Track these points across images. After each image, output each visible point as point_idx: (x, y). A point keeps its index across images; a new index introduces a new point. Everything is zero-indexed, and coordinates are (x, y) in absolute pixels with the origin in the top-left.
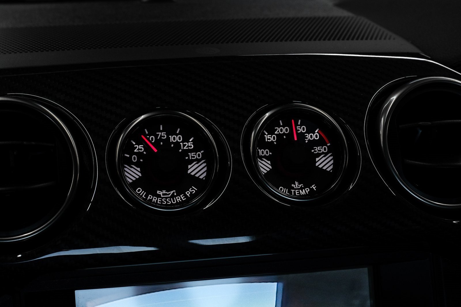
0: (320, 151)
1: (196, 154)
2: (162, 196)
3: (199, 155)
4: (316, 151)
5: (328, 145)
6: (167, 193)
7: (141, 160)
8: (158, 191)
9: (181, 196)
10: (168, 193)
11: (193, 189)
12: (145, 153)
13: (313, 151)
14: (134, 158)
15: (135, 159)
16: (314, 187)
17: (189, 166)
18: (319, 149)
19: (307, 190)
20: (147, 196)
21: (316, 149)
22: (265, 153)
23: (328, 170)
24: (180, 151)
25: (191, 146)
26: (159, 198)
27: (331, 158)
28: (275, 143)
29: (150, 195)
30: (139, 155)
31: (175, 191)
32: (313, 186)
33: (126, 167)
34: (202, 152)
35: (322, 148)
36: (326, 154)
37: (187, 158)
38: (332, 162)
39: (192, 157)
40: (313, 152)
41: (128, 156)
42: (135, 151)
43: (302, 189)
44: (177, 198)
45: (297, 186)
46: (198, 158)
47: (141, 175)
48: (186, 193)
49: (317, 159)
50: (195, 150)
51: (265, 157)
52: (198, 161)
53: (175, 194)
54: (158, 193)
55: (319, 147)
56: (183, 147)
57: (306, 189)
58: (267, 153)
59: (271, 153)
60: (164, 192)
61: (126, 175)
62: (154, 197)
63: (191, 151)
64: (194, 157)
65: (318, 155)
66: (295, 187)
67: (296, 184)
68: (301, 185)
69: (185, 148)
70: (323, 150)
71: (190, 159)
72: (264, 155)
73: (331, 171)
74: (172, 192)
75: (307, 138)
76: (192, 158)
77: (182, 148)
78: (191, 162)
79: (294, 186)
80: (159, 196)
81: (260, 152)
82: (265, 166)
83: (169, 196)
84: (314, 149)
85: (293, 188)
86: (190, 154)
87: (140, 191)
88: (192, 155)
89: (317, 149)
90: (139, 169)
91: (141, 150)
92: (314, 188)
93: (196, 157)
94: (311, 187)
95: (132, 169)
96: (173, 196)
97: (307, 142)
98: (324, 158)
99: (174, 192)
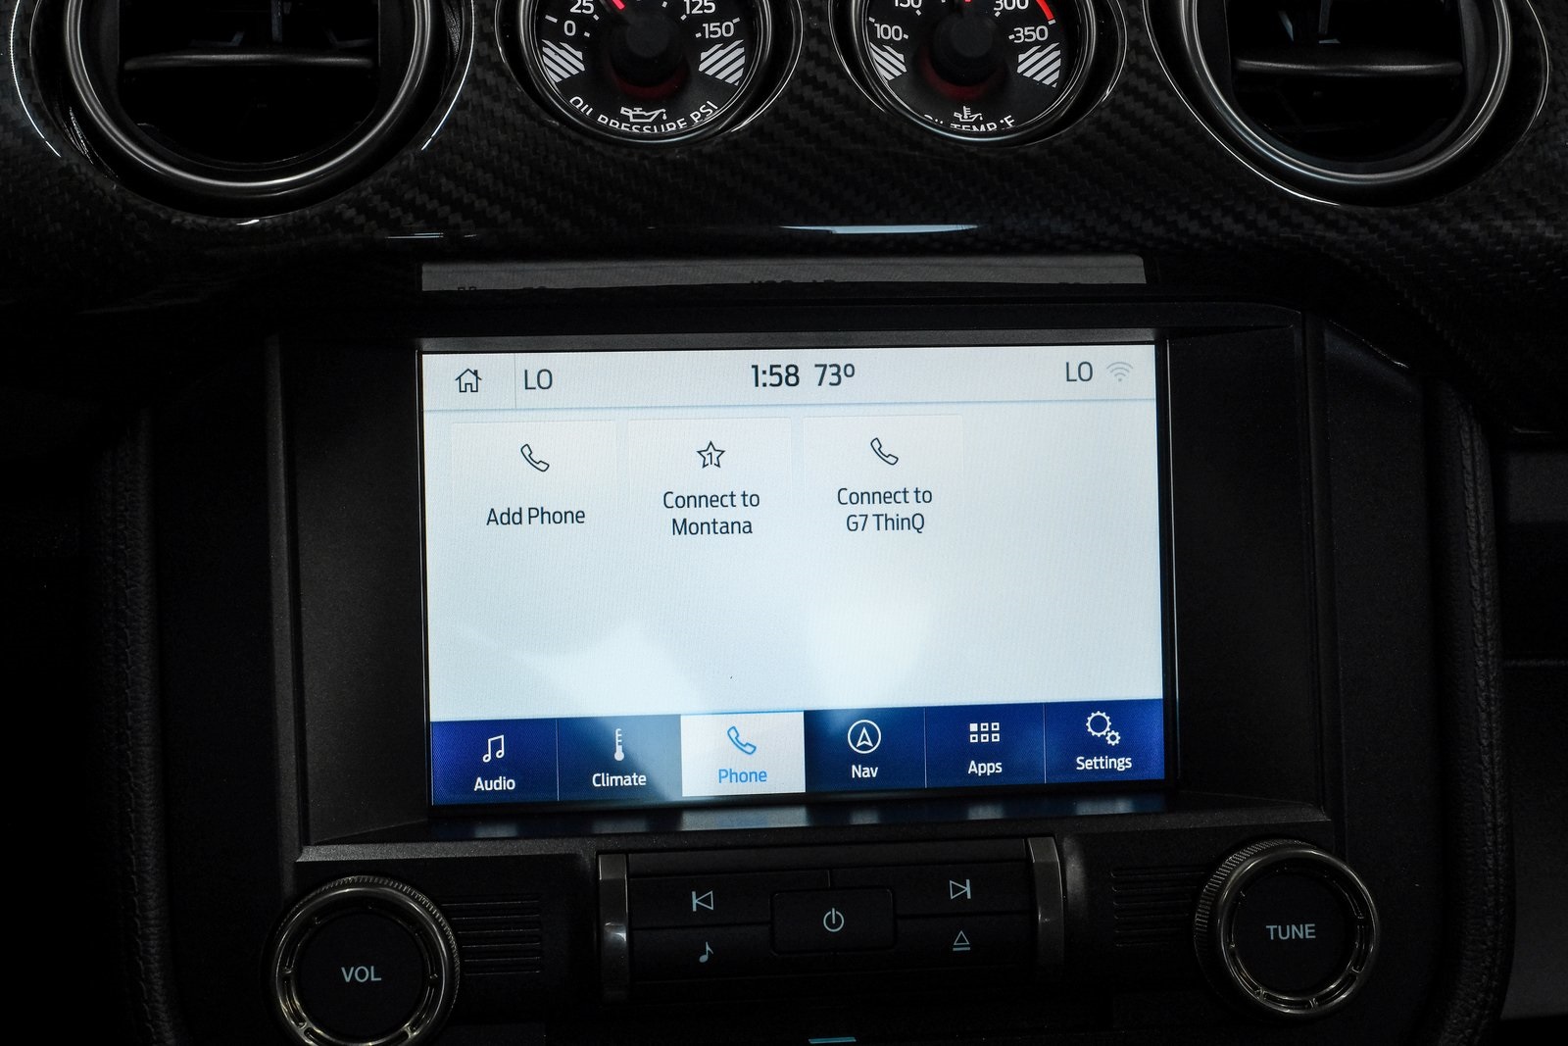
0: (1030, 37)
1: (720, 27)
2: (632, 120)
3: (728, 28)
4: (1019, 38)
5: (1050, 23)
6: (644, 113)
7: (587, 34)
8: (623, 109)
9: (678, 122)
10: (646, 114)
11: (708, 107)
12: (596, 17)
13: (1011, 37)
14: (570, 26)
15: (570, 30)
16: (1008, 121)
17: (704, 55)
18: (1027, 33)
19: (992, 126)
20: (595, 115)
21: (1019, 32)
22: (891, 32)
23: (1047, 82)
24: (684, 17)
25: (710, 8)
26: (623, 124)
27: (1057, 53)
28: (919, 13)
29: (602, 116)
30: (582, 21)
31: (664, 110)
32: (1006, 119)
33: (548, 47)
34: (735, 21)
35: (1034, 31)
36: (1044, 45)
37: (698, 35)
38: (1058, 64)
39: (710, 33)
40: (1013, 40)
41: (555, 20)
42: (573, 10)
43: (977, 123)
44: (667, 125)
45: (966, 117)
46: (725, 35)
47: (583, 69)
48: (692, 115)
49: (1021, 57)
50: (719, 17)
51: (891, 42)
52: (725, 42)
53: (665, 117)
54: (622, 112)
55: (1026, 29)
56: (691, 9)
57: (988, 125)
58: (897, 35)
59: (906, 37)
60: (638, 111)
61: (545, 65)
62: (612, 121)
63: (709, 19)
64: (716, 33)
65: (1025, 47)
66: (963, 118)
67: (965, 112)
68: (976, 115)
69: (695, 11)
70: (1036, 36)
71: (707, 37)
72: (889, 37)
73: (1054, 86)
74: (657, 112)
75: (999, 6)
76: (712, 36)
77: (688, 12)
78: (707, 44)
79: (960, 116)
80: (625, 119)
81: (880, 29)
82: (889, 65)
83: (651, 120)
84: (1015, 33)
85: (957, 121)
86: (706, 25)
87: (579, 102)
88: (712, 29)
89: (1023, 33)
90: (579, 55)
91: (588, 8)
92: (1009, 123)
93: (722, 32)
94: (1002, 121)
95: (563, 53)
96: (659, 121)
97: (997, 14)
98: (1038, 55)
99: (661, 114)
